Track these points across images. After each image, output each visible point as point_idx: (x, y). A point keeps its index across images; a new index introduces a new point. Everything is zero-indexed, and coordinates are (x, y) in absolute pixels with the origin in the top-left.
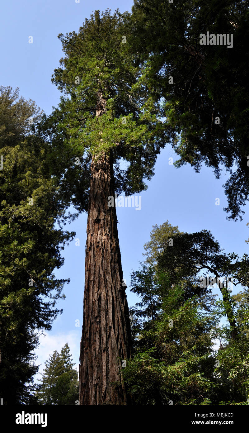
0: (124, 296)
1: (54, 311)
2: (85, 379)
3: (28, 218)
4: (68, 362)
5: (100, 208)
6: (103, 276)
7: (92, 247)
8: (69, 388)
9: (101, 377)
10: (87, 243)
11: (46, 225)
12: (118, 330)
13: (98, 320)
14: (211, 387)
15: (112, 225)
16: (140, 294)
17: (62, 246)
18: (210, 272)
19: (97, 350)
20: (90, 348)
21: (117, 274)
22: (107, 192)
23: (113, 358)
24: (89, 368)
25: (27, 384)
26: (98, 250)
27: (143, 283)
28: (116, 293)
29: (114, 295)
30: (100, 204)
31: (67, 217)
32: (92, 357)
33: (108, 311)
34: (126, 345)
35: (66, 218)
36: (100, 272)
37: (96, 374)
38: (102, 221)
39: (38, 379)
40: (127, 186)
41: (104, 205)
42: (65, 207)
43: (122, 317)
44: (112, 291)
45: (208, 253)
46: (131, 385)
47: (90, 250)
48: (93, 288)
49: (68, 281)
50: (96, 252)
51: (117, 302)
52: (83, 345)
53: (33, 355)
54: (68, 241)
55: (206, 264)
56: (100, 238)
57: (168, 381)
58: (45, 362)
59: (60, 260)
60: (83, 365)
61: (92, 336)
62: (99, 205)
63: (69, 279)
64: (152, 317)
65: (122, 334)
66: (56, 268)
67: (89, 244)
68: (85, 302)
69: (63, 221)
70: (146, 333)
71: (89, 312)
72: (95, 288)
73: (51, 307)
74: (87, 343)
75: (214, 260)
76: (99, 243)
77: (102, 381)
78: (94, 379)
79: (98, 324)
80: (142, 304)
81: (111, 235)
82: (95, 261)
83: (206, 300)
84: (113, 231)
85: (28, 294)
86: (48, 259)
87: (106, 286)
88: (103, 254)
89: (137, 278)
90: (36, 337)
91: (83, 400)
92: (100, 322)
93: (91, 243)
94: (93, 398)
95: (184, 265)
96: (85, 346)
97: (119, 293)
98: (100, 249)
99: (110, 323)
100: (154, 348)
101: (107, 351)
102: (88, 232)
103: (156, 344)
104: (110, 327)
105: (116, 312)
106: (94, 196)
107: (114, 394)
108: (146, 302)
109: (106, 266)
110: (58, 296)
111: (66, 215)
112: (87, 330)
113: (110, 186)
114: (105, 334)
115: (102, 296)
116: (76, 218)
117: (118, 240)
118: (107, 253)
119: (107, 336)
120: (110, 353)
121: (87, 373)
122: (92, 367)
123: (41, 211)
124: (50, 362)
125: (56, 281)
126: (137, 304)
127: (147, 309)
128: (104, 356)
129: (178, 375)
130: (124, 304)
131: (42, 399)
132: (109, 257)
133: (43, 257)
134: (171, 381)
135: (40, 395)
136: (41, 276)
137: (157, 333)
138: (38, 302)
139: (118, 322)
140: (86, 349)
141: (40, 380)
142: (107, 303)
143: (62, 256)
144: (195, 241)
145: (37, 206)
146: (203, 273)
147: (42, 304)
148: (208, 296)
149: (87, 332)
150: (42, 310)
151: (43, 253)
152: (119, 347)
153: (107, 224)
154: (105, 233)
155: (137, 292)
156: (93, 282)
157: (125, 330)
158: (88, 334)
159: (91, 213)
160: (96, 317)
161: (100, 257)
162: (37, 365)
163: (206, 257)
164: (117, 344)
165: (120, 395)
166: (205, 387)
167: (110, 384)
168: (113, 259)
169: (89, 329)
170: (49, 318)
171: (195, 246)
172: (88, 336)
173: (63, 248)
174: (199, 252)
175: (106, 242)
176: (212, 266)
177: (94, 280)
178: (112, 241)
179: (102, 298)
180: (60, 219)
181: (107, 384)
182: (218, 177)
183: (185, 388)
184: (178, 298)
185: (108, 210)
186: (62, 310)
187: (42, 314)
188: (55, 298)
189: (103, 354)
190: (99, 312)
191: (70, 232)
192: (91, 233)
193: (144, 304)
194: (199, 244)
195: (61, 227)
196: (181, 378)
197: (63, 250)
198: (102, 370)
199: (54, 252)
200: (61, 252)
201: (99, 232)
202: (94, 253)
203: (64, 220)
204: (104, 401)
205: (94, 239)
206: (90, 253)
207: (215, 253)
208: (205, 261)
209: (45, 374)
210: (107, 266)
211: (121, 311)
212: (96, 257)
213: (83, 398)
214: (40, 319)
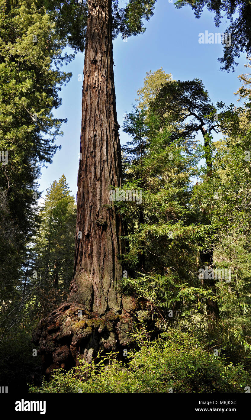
0: (117, 135)
1: (53, 147)
2: (82, 202)
3: (25, 57)
4: (66, 190)
5: (97, 49)
6: (98, 116)
7: (89, 88)
8: (67, 210)
9: (95, 201)
10: (84, 84)
11: (43, 65)
12: (111, 164)
13: (93, 155)
14: (185, 213)
15: (109, 67)
16: (131, 135)
17: (60, 87)
18: (196, 120)
19: (92, 179)
20: (86, 177)
21: (111, 115)
22: (104, 32)
23: (105, 186)
24: (85, 193)
25: (32, 206)
26: (95, 91)
27: (135, 124)
28: (110, 132)
29: (108, 133)
30: (98, 45)
31: (64, 58)
32: (88, 185)
33: (102, 147)
34: (117, 176)
35: (62, 59)
36: (95, 112)
37: (91, 198)
38: (98, 63)
39: (41, 202)
40: (125, 27)
41: (101, 46)
42: (62, 47)
43: (114, 153)
44: (106, 130)
45: (197, 101)
46: (120, 208)
47: (87, 90)
48: (90, 126)
49: (66, 120)
50: (93, 93)
51: (110, 139)
52: (80, 175)
53: (36, 183)
54: (65, 82)
55: (194, 112)
56: (97, 79)
57: (151, 206)
58: (46, 190)
59: (58, 101)
60: (80, 191)
61: (88, 168)
62: (96, 46)
63: (66, 119)
64: (140, 155)
65: (114, 167)
66: (54, 108)
67: (86, 85)
68: (82, 139)
69: (59, 62)
70: (135, 168)
71: (85, 147)
72: (91, 127)
73: (50, 143)
74: (84, 173)
75: (202, 109)
76: (95, 84)
77: (96, 204)
78: (89, 202)
79: (93, 158)
80: (132, 143)
81: (107, 78)
82: (92, 101)
83: (189, 145)
84: (109, 73)
85: (29, 131)
86: (46, 98)
87: (101, 125)
88: (99, 95)
89: (130, 120)
90: (38, 168)
91: (80, 218)
92: (95, 156)
93: (87, 84)
94: (88, 216)
95: (173, 111)
96: (82, 176)
97: (113, 132)
98: (96, 90)
99: (104, 158)
100: (140, 179)
101: (101, 180)
102: (85, 73)
103: (143, 177)
104: (104, 160)
105: (109, 149)
106: (91, 36)
107: (106, 213)
108: (136, 142)
109: (101, 107)
110: (56, 133)
111: (63, 55)
112: (84, 163)
113: (108, 25)
114: (99, 166)
115: (97, 134)
116: (72, 60)
117: (114, 82)
118: (103, 94)
119: (101, 168)
120: (103, 182)
121: (84, 197)
122: (88, 192)
123: (37, 50)
124: (51, 189)
125: (54, 120)
126: (128, 143)
127: (137, 148)
128: (98, 184)
129: (159, 202)
130: (116, 142)
131: (45, 218)
132: (105, 98)
133: (41, 96)
134: (152, 207)
135: (43, 215)
136: (41, 115)
137: (144, 168)
138: (38, 139)
139: (111, 157)
140: (83, 178)
141: (43, 204)
142: (101, 140)
143: (59, 97)
144: (187, 89)
145: (33, 44)
146: (190, 120)
147: (43, 140)
148: (191, 141)
149: (83, 165)
150: (43, 145)
151: (41, 93)
152: (111, 177)
153: (104, 66)
154: (101, 75)
155: (128, 133)
156: (89, 121)
157: (117, 164)
158: (85, 166)
159: (88, 53)
160: (92, 152)
161: (96, 98)
162: (40, 192)
163: (195, 105)
164: (110, 175)
165: (111, 215)
166: (180, 212)
167: (102, 206)
168: (109, 101)
169: (85, 162)
170: (50, 152)
171: (186, 94)
172: (84, 167)
173: (60, 89)
174: (189, 100)
175: (102, 84)
176: (199, 114)
177: (90, 119)
178: (108, 83)
179: (97, 136)
180: (57, 60)
181: (100, 206)
182: (217, 25)
183: (163, 212)
184: (165, 140)
185: (105, 52)
186: (60, 147)
187: (43, 149)
188: (54, 135)
189: (97, 183)
190: (94, 148)
191: (67, 73)
192: (88, 75)
193: (135, 143)
194: (190, 93)
195: (57, 68)
196: (161, 204)
197: (60, 91)
198: (96, 195)
199: (51, 92)
200: (59, 93)
201: (96, 74)
202: (90, 94)
203: (61, 61)
204: (97, 218)
205: (90, 80)
206: (86, 93)
207: (204, 102)
208: (193, 109)
209: (47, 199)
210: (103, 107)
211: (114, 148)
212: (93, 98)
213: (80, 216)
214: (41, 153)
